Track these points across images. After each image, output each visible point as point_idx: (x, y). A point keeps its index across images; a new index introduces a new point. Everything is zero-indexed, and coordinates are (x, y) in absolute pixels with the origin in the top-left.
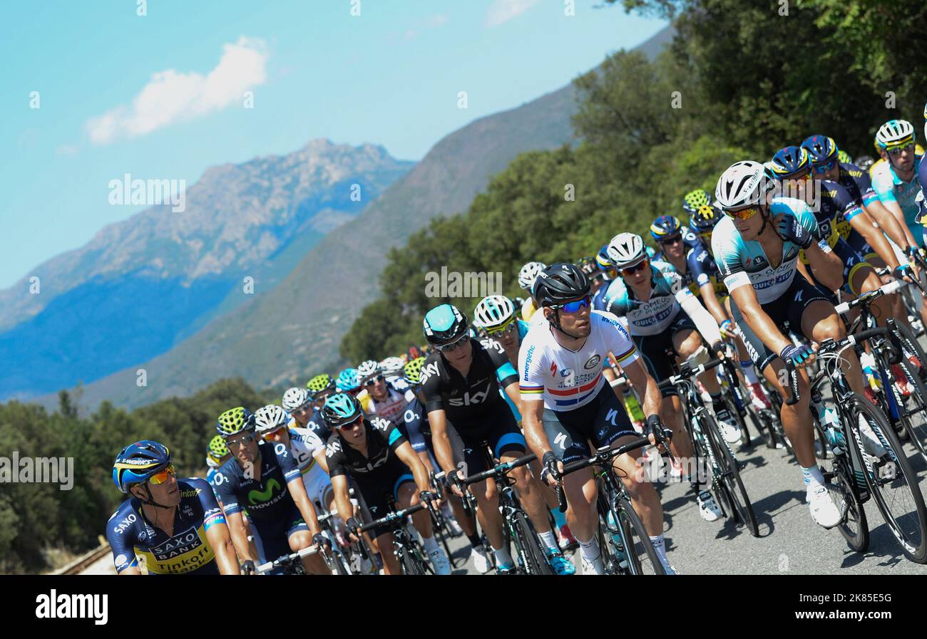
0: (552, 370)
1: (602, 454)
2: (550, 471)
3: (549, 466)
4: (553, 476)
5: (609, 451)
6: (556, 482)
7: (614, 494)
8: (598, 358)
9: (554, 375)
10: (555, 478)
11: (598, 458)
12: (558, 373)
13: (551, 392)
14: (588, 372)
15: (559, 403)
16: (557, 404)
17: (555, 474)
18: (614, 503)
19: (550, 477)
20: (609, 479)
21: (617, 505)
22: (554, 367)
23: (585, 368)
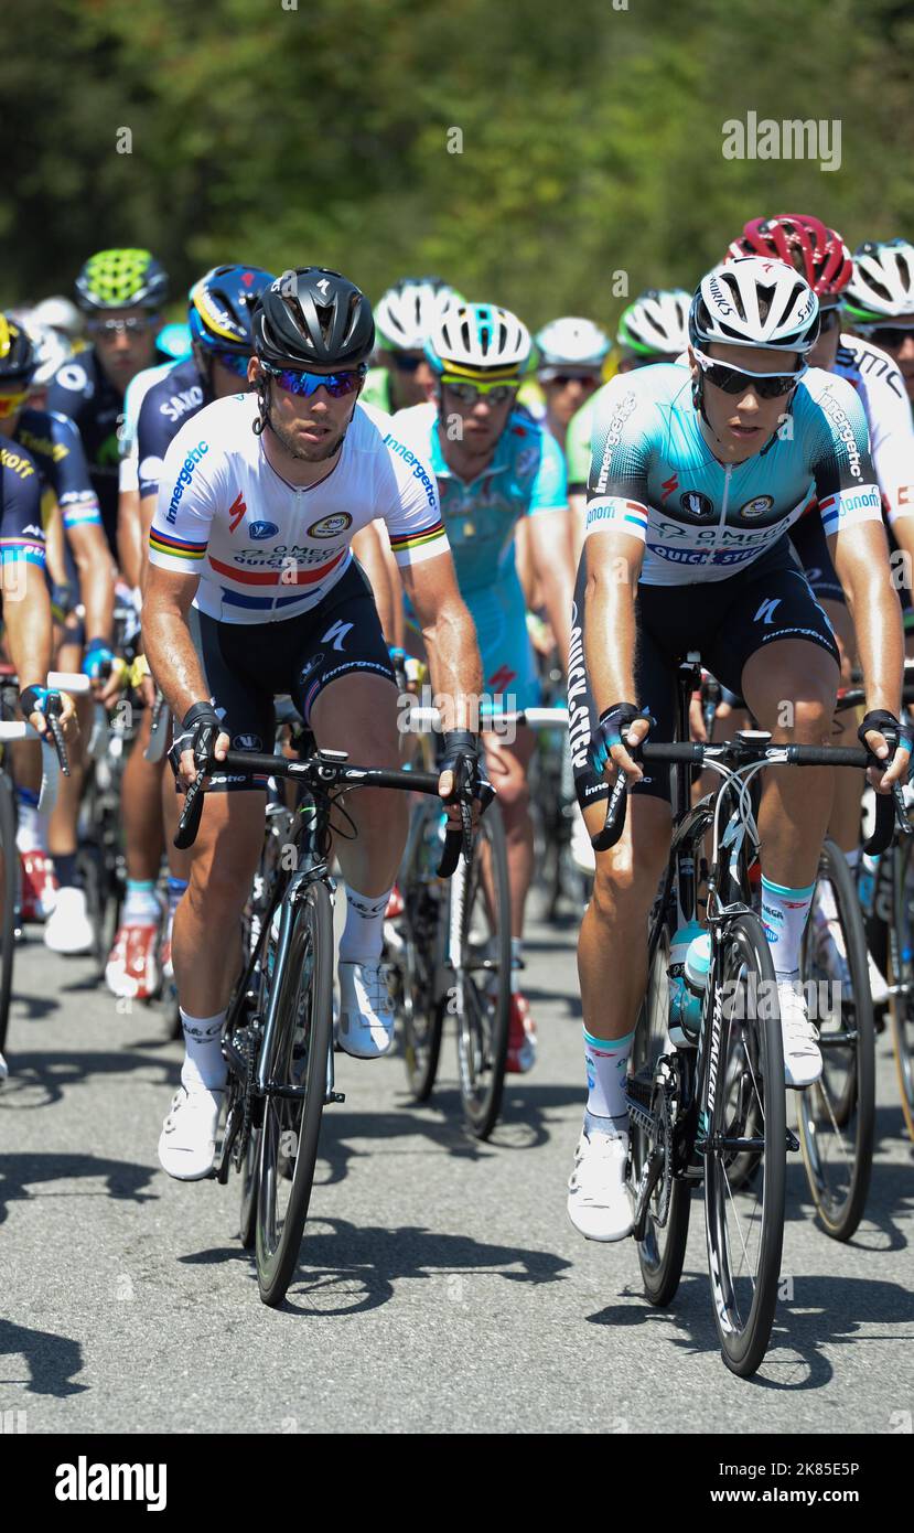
0: (232, 512)
1: (326, 766)
2: (195, 745)
3: (199, 734)
4: (196, 759)
5: (342, 766)
6: (194, 775)
7: (309, 861)
8: (346, 522)
9: (232, 528)
10: (198, 765)
11: (313, 769)
12: (242, 528)
13: (217, 566)
14: (313, 544)
15: (231, 598)
16: (224, 599)
17: (202, 757)
18: (299, 883)
19: (187, 756)
20: (313, 825)
21: (301, 889)
22: (239, 508)
23: (310, 532)
